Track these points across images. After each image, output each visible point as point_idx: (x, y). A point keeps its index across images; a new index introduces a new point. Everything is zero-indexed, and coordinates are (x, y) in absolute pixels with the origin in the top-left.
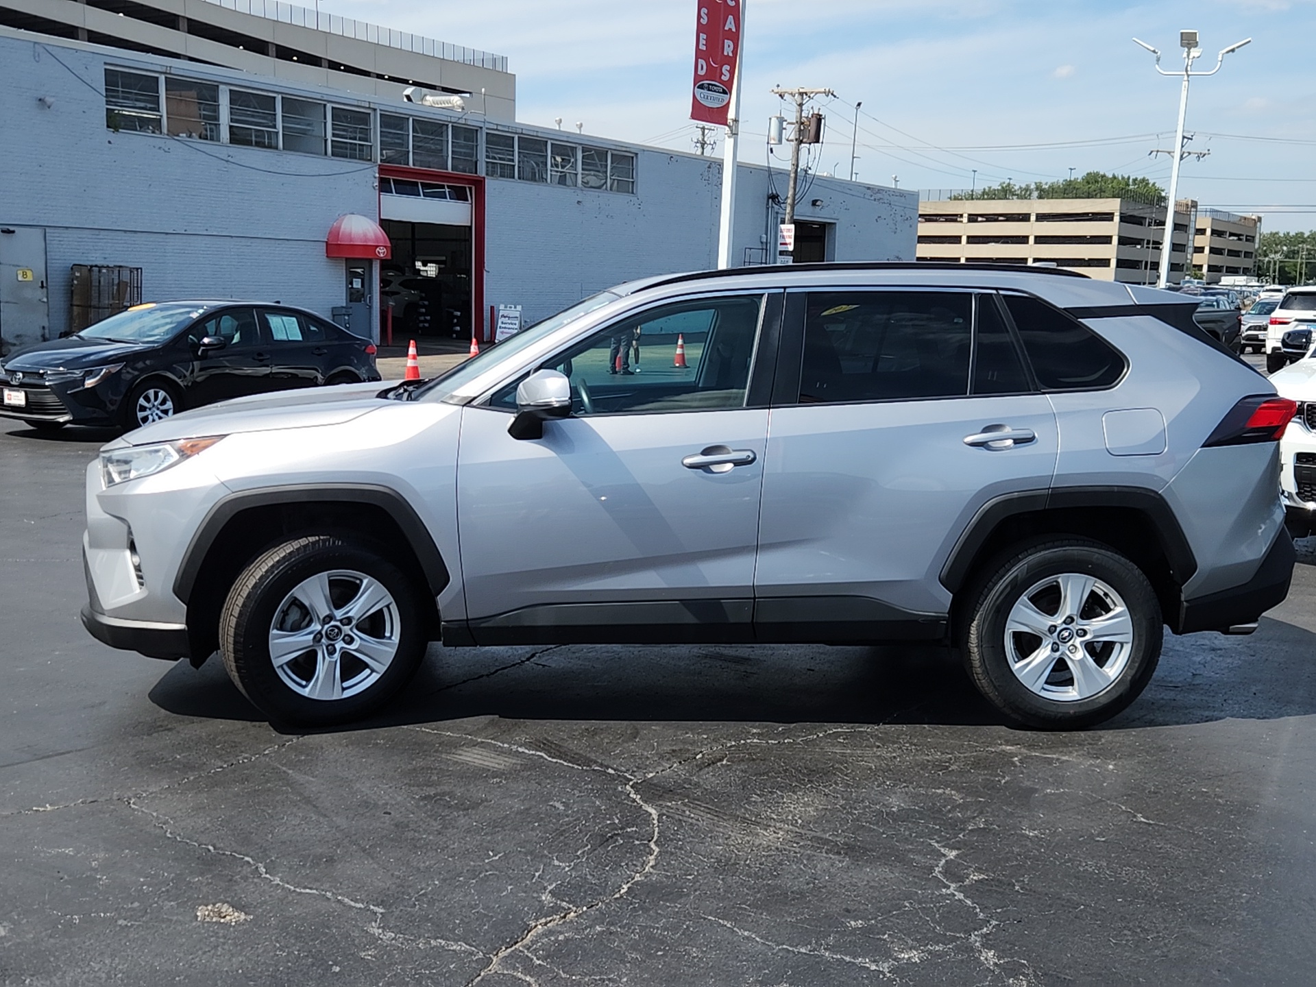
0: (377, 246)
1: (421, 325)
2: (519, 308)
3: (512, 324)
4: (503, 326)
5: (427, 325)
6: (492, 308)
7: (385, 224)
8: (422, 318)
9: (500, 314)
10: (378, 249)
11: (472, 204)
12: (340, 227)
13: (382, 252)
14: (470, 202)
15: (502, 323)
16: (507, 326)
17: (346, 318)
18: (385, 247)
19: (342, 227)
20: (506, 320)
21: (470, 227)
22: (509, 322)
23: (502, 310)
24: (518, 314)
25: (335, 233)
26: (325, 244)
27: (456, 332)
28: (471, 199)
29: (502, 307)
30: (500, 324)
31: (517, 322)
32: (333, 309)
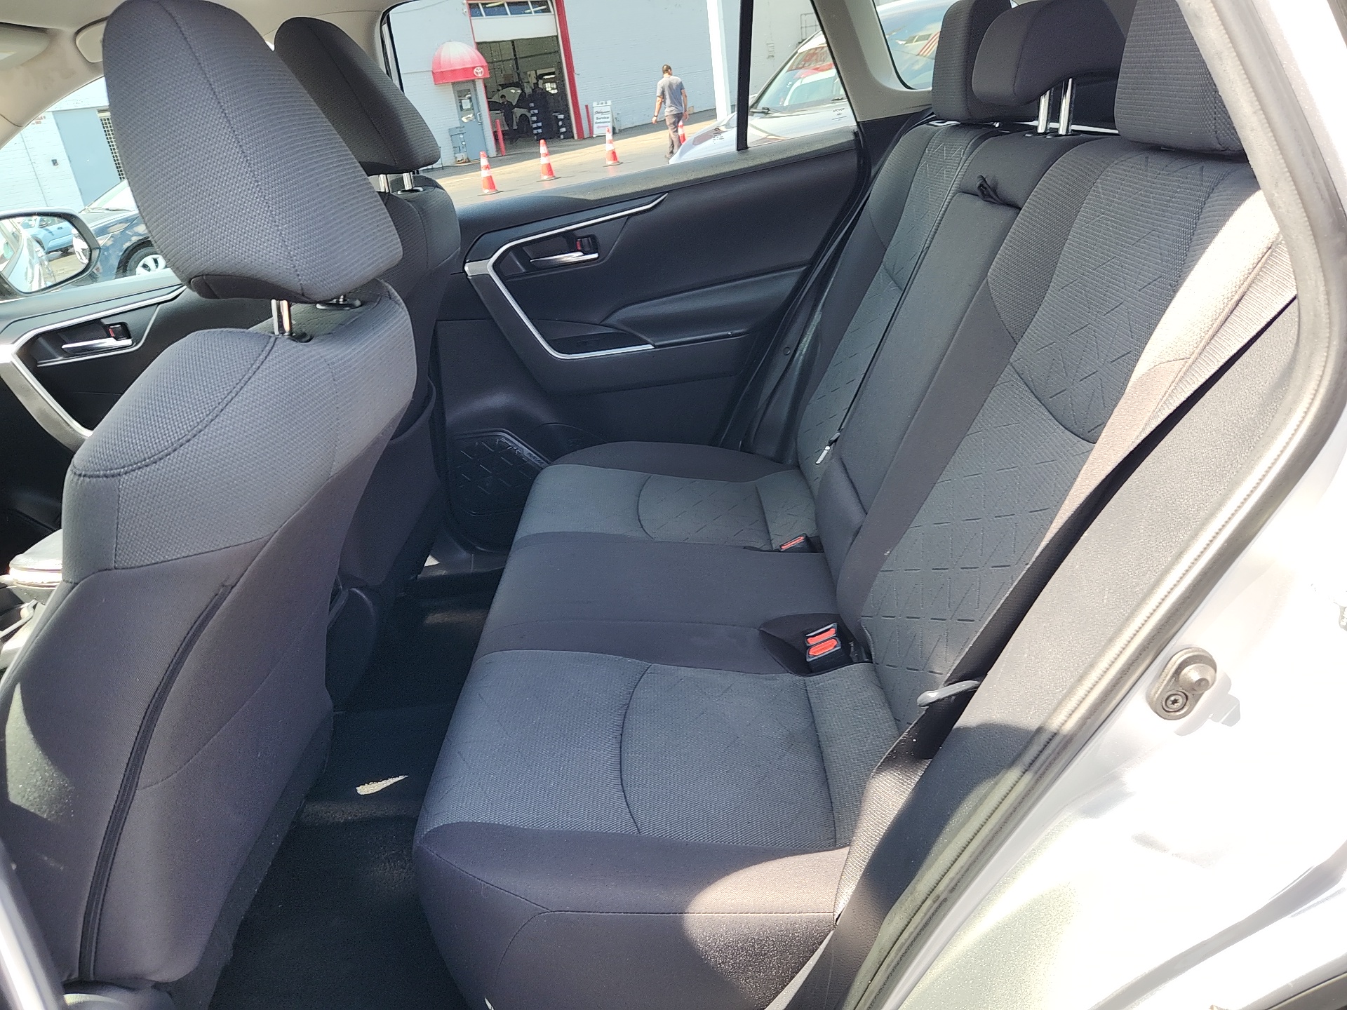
0: (474, 68)
1: (535, 132)
2: (609, 103)
3: (605, 118)
4: (599, 121)
5: (540, 131)
6: (587, 107)
7: (480, 46)
8: (535, 126)
9: (595, 111)
10: (475, 70)
11: (554, 14)
12: (440, 56)
13: (479, 72)
14: (553, 13)
15: (597, 119)
16: (602, 120)
17: (462, 136)
18: (482, 67)
19: (442, 54)
20: (599, 115)
21: (557, 37)
22: (603, 116)
23: (595, 107)
24: (608, 109)
25: (437, 62)
26: (431, 73)
27: (563, 133)
28: (553, 8)
29: (595, 104)
30: (595, 120)
31: (609, 116)
32: (450, 130)
